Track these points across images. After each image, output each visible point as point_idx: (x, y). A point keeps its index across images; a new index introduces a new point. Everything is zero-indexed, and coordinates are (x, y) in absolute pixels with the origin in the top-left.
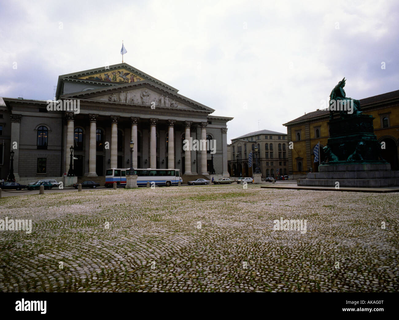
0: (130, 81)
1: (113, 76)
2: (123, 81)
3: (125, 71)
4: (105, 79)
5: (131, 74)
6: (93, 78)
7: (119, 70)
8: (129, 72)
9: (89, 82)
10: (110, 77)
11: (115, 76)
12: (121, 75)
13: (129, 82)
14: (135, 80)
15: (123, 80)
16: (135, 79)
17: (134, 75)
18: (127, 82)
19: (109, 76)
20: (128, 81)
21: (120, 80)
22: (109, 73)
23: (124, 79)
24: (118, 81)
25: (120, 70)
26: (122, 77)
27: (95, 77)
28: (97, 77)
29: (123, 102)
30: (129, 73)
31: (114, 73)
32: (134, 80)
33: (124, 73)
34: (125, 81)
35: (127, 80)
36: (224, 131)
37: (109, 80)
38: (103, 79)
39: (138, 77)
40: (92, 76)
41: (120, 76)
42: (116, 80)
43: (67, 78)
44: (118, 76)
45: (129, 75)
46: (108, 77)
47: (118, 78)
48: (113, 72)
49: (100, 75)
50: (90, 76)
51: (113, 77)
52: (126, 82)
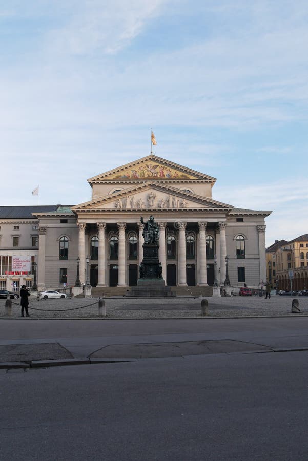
0: (159, 174)
1: (140, 171)
3: (154, 164)
4: (132, 177)
5: (160, 165)
6: (121, 176)
7: (147, 164)
8: (157, 164)
9: (116, 182)
10: (137, 173)
11: (142, 171)
12: (149, 169)
13: (158, 176)
14: (165, 173)
15: (151, 175)
16: (165, 171)
17: (163, 166)
18: (156, 176)
21: (149, 175)
22: (137, 168)
23: (153, 173)
24: (146, 176)
26: (151, 172)
27: (122, 175)
28: (124, 175)
29: (128, 207)
30: (158, 166)
31: (142, 168)
32: (163, 173)
35: (155, 174)
36: (261, 229)
37: (137, 177)
38: (130, 176)
39: (168, 168)
40: (119, 174)
41: (148, 171)
42: (143, 176)
44: (146, 170)
47: (146, 173)
48: (140, 167)
49: (127, 172)
51: (141, 173)
52: (154, 176)
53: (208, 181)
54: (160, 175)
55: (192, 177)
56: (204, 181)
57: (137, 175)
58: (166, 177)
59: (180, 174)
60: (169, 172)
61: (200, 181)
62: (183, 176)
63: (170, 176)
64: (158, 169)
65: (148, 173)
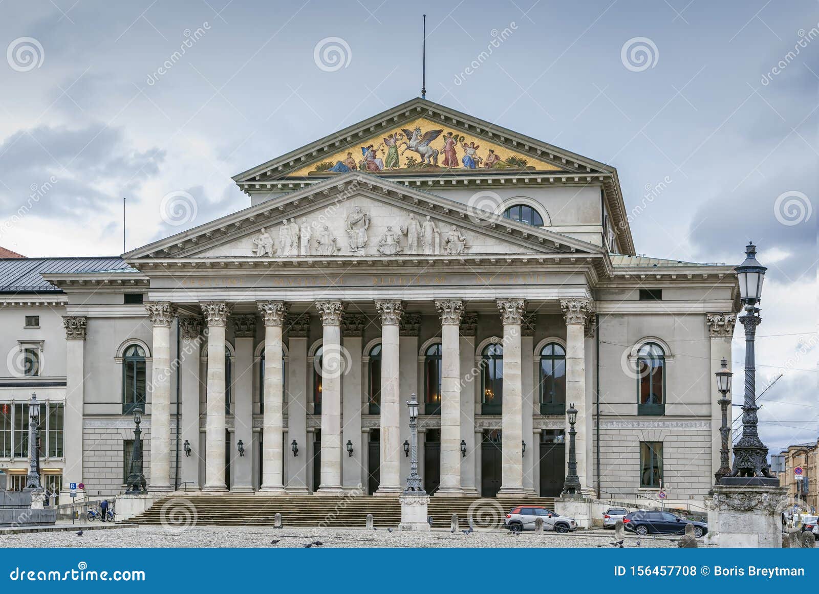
0: (441, 158)
1: (386, 149)
2: (420, 164)
3: (427, 126)
5: (446, 131)
6: (330, 166)
7: (407, 127)
8: (438, 127)
10: (379, 155)
11: (393, 151)
12: (413, 143)
13: (440, 164)
14: (461, 154)
15: (419, 160)
16: (459, 148)
17: (455, 133)
18: (432, 163)
19: (374, 152)
20: (436, 161)
21: (411, 160)
22: (377, 143)
23: (423, 156)
25: (410, 127)
26: (417, 151)
28: (340, 163)
30: (441, 131)
31: (392, 141)
32: (454, 153)
33: (423, 131)
34: (426, 162)
35: (431, 159)
37: (377, 168)
38: (358, 165)
39: (469, 139)
40: (327, 161)
41: (409, 148)
42: (396, 164)
43: (254, 179)
44: (404, 147)
45: (440, 137)
46: (374, 157)
47: (406, 154)
48: (386, 136)
49: (350, 154)
50: (319, 164)
51: (389, 156)
52: (429, 165)
53: (589, 177)
54: (446, 162)
55: (540, 166)
56: (576, 177)
57: (377, 162)
58: (461, 166)
59: (505, 154)
60: (470, 151)
61: (564, 177)
62: (512, 161)
63: (473, 162)
64: (438, 144)
65: (409, 153)
